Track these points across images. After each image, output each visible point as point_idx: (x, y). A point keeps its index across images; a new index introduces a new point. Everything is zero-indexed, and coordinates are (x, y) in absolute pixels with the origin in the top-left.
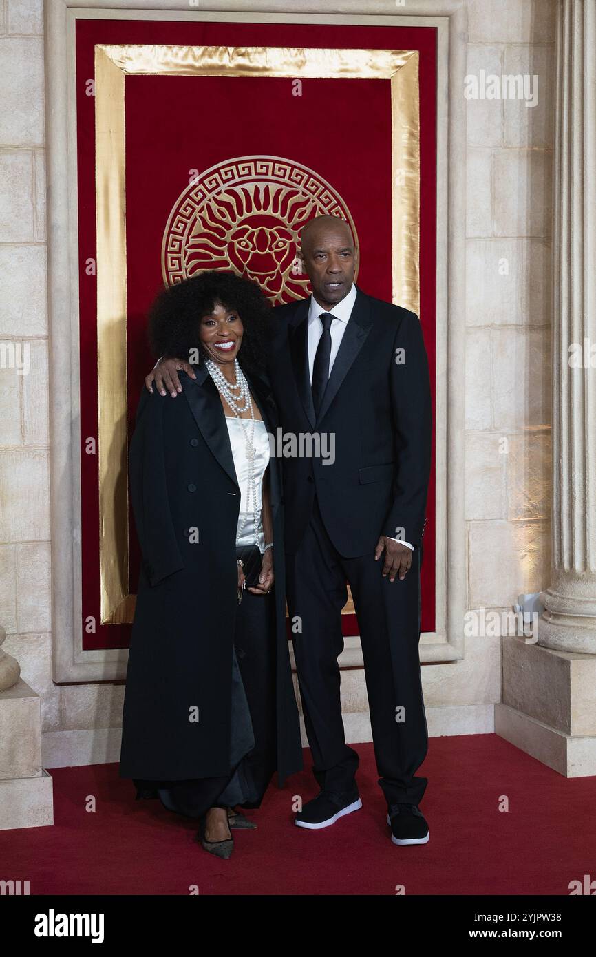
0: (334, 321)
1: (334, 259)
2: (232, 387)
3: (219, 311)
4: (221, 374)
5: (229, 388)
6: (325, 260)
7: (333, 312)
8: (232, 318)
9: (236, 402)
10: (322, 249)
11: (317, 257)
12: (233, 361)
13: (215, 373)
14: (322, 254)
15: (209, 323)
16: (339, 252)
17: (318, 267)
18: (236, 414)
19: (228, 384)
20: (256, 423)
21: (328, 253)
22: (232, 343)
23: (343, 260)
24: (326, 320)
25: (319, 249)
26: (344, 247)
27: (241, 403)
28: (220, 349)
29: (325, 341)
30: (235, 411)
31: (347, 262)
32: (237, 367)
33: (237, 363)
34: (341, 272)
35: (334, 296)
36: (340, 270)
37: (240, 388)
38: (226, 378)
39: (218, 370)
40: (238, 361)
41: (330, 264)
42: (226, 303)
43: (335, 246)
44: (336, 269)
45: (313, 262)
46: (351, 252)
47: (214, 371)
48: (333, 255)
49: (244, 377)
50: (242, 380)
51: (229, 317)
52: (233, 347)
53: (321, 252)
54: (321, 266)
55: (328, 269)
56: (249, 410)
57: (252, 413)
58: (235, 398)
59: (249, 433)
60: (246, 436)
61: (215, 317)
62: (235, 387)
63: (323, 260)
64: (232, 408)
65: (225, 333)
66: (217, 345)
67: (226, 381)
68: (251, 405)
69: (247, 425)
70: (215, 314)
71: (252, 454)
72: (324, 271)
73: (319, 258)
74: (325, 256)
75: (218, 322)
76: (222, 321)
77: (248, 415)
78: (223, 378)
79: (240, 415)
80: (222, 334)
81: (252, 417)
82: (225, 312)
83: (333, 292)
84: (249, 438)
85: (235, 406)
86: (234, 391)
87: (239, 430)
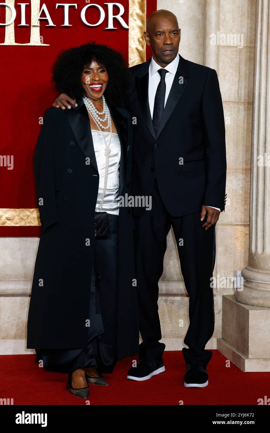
0: (167, 74)
1: (167, 36)
2: (100, 113)
3: (94, 65)
4: (93, 105)
5: (98, 114)
7: (167, 68)
8: (102, 71)
9: (102, 122)
10: (161, 30)
12: (101, 98)
13: (89, 105)
14: (160, 33)
15: (87, 73)
16: (170, 32)
17: (158, 41)
18: (99, 128)
19: (98, 112)
20: (113, 135)
22: (100, 86)
24: (162, 73)
25: (159, 30)
26: (174, 29)
27: (105, 124)
28: (93, 89)
29: (162, 86)
30: (98, 126)
31: (175, 38)
32: (104, 102)
33: (104, 100)
34: (172, 44)
35: (168, 58)
36: (171, 43)
37: (105, 114)
38: (96, 108)
39: (91, 103)
40: (105, 98)
41: (165, 39)
42: (99, 61)
43: (168, 28)
44: (169, 42)
45: (155, 38)
46: (178, 32)
47: (88, 103)
48: (167, 34)
49: (108, 108)
50: (106, 110)
51: (100, 70)
52: (101, 88)
53: (160, 32)
54: (160, 40)
55: (164, 42)
56: (109, 128)
57: (111, 129)
58: (101, 120)
59: (107, 141)
60: (106, 143)
61: (91, 69)
62: (102, 114)
63: (161, 37)
64: (97, 125)
65: (97, 79)
66: (91, 86)
67: (96, 110)
68: (111, 125)
69: (107, 136)
70: (91, 67)
71: (108, 154)
72: (162, 43)
73: (158, 35)
74: (163, 34)
75: (93, 72)
76: (95, 71)
77: (108, 130)
78: (94, 108)
79: (103, 130)
80: (94, 79)
81: (111, 132)
82: (98, 67)
83: (167, 56)
84: (108, 144)
85: (101, 125)
86: (101, 116)
87: (101, 139)
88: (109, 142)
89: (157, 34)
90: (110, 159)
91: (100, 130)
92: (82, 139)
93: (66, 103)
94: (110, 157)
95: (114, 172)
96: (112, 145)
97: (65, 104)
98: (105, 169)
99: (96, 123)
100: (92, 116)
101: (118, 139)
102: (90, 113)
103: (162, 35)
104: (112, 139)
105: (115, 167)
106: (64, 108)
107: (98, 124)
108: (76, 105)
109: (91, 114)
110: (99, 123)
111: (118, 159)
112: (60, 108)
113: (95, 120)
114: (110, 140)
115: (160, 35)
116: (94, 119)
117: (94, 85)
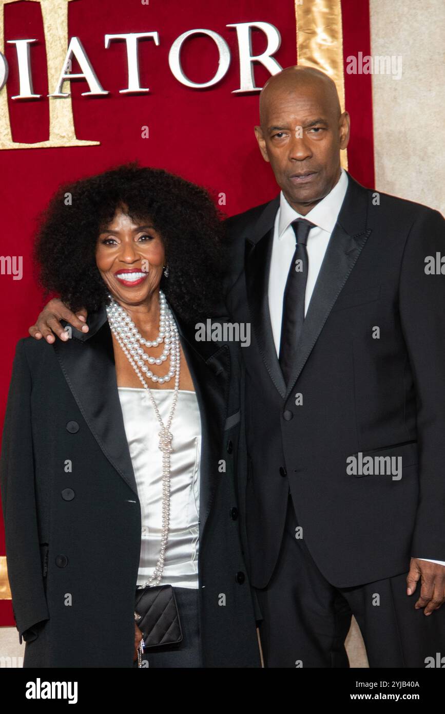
0: (313, 231)
2: (148, 344)
3: (123, 223)
4: (132, 325)
5: (142, 346)
6: (286, 139)
7: (310, 217)
8: (145, 236)
10: (279, 123)
11: (273, 136)
14: (279, 132)
15: (108, 243)
16: (307, 127)
18: (143, 382)
19: (143, 341)
20: (181, 396)
21: (289, 129)
23: (315, 138)
24: (301, 229)
25: (275, 124)
26: (311, 119)
28: (125, 284)
30: (141, 378)
31: (321, 139)
32: (163, 307)
34: (310, 157)
35: (304, 193)
36: (309, 153)
37: (163, 343)
38: (140, 331)
39: (128, 320)
41: (295, 146)
42: (134, 213)
43: (298, 118)
45: (269, 145)
46: (324, 125)
47: (120, 320)
50: (168, 333)
51: (140, 235)
53: (278, 128)
55: (290, 153)
56: (173, 378)
57: (177, 380)
58: (151, 361)
59: (165, 413)
60: (160, 417)
61: (116, 233)
62: (155, 344)
63: (284, 140)
64: (139, 375)
65: (129, 259)
66: (119, 276)
67: (138, 336)
68: (178, 369)
69: (163, 400)
70: (117, 229)
71: (166, 445)
72: (286, 158)
73: (277, 137)
74: (286, 133)
75: (121, 241)
76: (127, 239)
77: (169, 385)
78: (135, 331)
79: (153, 385)
80: (123, 260)
81: (176, 388)
82: (134, 227)
83: (301, 187)
84: (165, 420)
85: (149, 374)
86: (151, 351)
87: (149, 408)
88: (168, 415)
89: (272, 135)
90: (174, 457)
91: (146, 386)
92: (97, 413)
93: (56, 326)
94: (173, 452)
95: (189, 488)
96: (177, 421)
97: (54, 329)
98: (162, 482)
99: (137, 371)
100: (126, 352)
101: (195, 405)
102: (122, 345)
103: (284, 136)
104: (179, 405)
105: (191, 475)
106: (51, 339)
107: (141, 371)
108: (85, 329)
109: (124, 349)
110: (144, 369)
111: (195, 455)
112: (44, 339)
113: (133, 364)
114: (171, 410)
115: (279, 135)
116: (131, 360)
117: (124, 273)
